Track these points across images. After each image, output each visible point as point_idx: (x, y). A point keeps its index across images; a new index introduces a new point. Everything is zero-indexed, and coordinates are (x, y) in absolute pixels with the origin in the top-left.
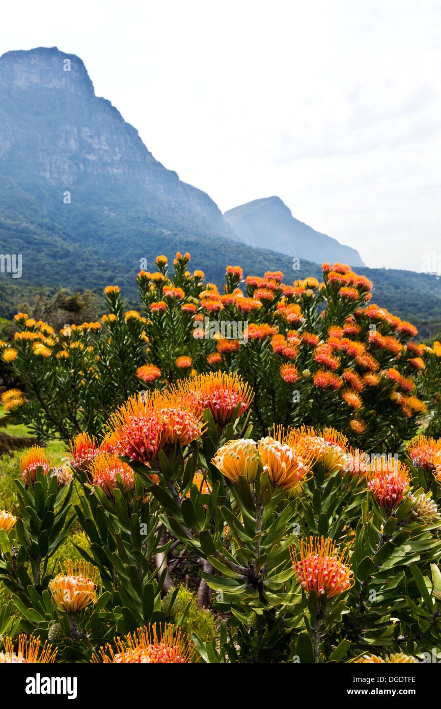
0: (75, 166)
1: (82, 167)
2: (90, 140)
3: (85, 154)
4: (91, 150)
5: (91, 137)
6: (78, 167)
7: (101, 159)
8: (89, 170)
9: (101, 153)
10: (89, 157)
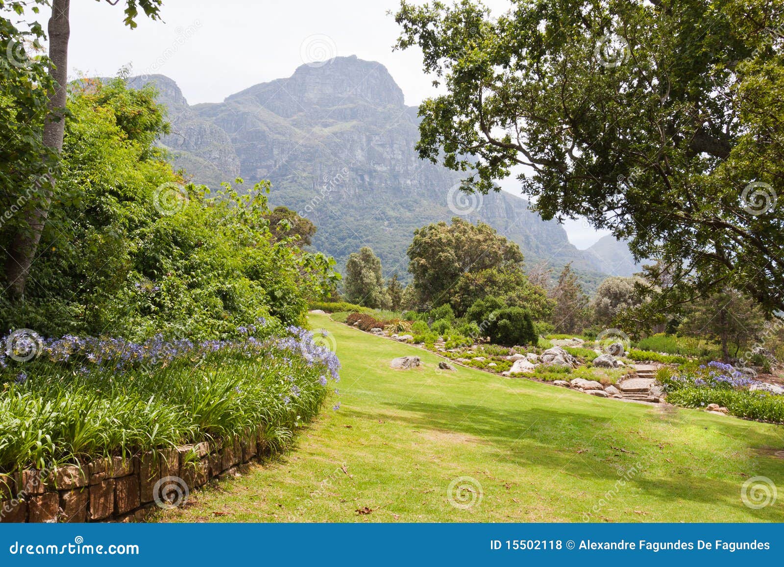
0: (359, 178)
1: (367, 178)
2: (380, 149)
3: (374, 164)
4: (381, 160)
5: (382, 145)
6: (363, 179)
7: (392, 170)
8: (376, 182)
9: (393, 162)
10: (378, 168)
